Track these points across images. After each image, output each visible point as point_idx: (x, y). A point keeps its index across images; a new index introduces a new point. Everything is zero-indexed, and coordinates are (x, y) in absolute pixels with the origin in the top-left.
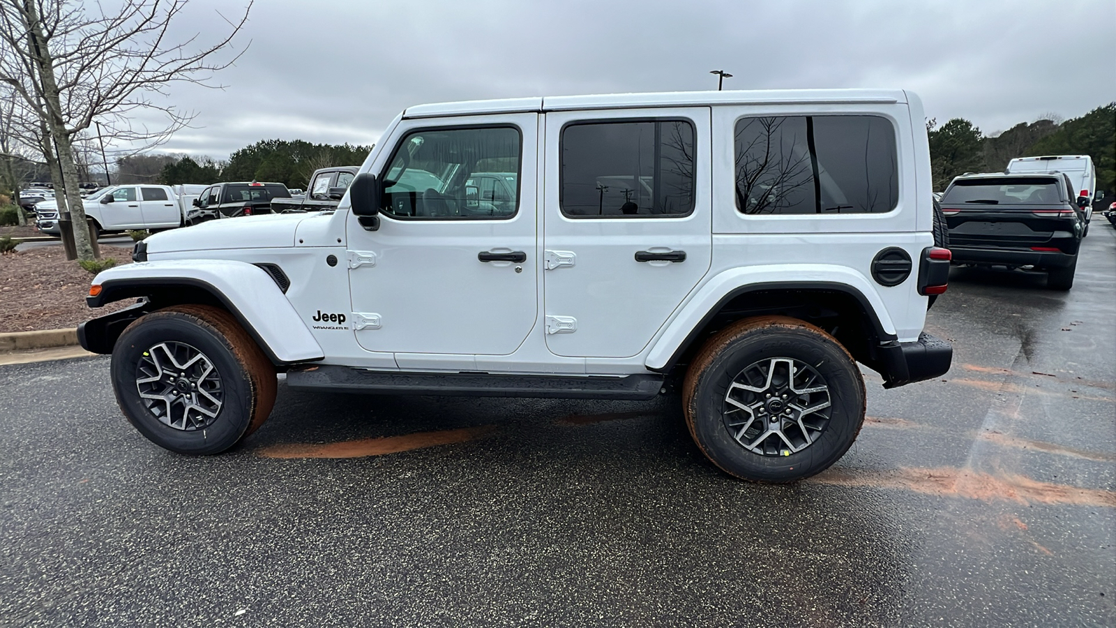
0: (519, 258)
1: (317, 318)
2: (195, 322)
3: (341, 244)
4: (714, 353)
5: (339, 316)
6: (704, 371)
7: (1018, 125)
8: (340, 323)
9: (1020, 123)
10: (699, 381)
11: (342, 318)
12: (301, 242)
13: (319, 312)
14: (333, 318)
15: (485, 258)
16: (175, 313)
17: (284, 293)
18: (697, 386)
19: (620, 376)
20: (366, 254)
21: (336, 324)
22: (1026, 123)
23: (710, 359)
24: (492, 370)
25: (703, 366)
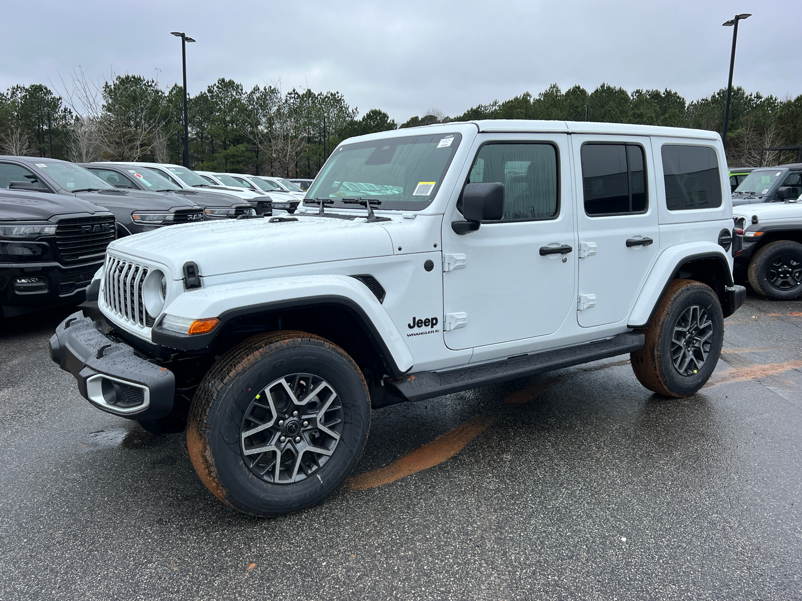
0: (566, 250)
1: (412, 325)
2: (322, 345)
3: (437, 248)
4: (667, 308)
5: (432, 319)
6: (664, 322)
7: (412, 118)
8: (432, 327)
9: (413, 117)
10: (661, 329)
11: (434, 322)
12: (400, 249)
13: (414, 319)
14: (427, 322)
15: (544, 252)
16: (300, 340)
17: (381, 303)
18: (660, 333)
19: (608, 338)
20: (460, 256)
21: (429, 328)
22: (417, 117)
23: (665, 312)
24: (530, 351)
25: (662, 319)
